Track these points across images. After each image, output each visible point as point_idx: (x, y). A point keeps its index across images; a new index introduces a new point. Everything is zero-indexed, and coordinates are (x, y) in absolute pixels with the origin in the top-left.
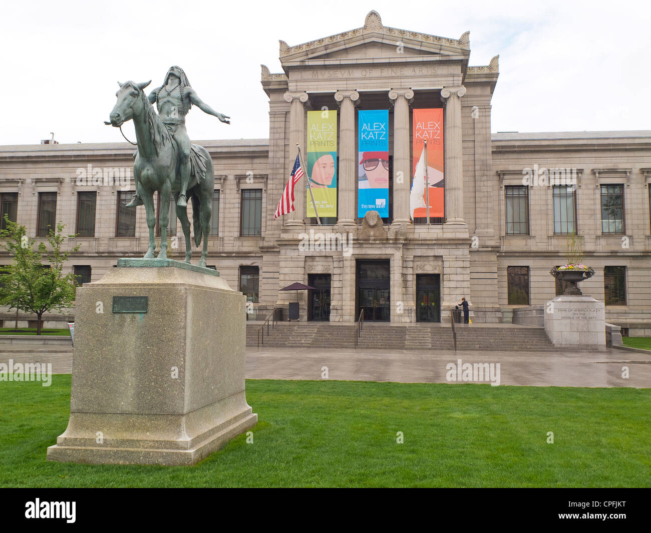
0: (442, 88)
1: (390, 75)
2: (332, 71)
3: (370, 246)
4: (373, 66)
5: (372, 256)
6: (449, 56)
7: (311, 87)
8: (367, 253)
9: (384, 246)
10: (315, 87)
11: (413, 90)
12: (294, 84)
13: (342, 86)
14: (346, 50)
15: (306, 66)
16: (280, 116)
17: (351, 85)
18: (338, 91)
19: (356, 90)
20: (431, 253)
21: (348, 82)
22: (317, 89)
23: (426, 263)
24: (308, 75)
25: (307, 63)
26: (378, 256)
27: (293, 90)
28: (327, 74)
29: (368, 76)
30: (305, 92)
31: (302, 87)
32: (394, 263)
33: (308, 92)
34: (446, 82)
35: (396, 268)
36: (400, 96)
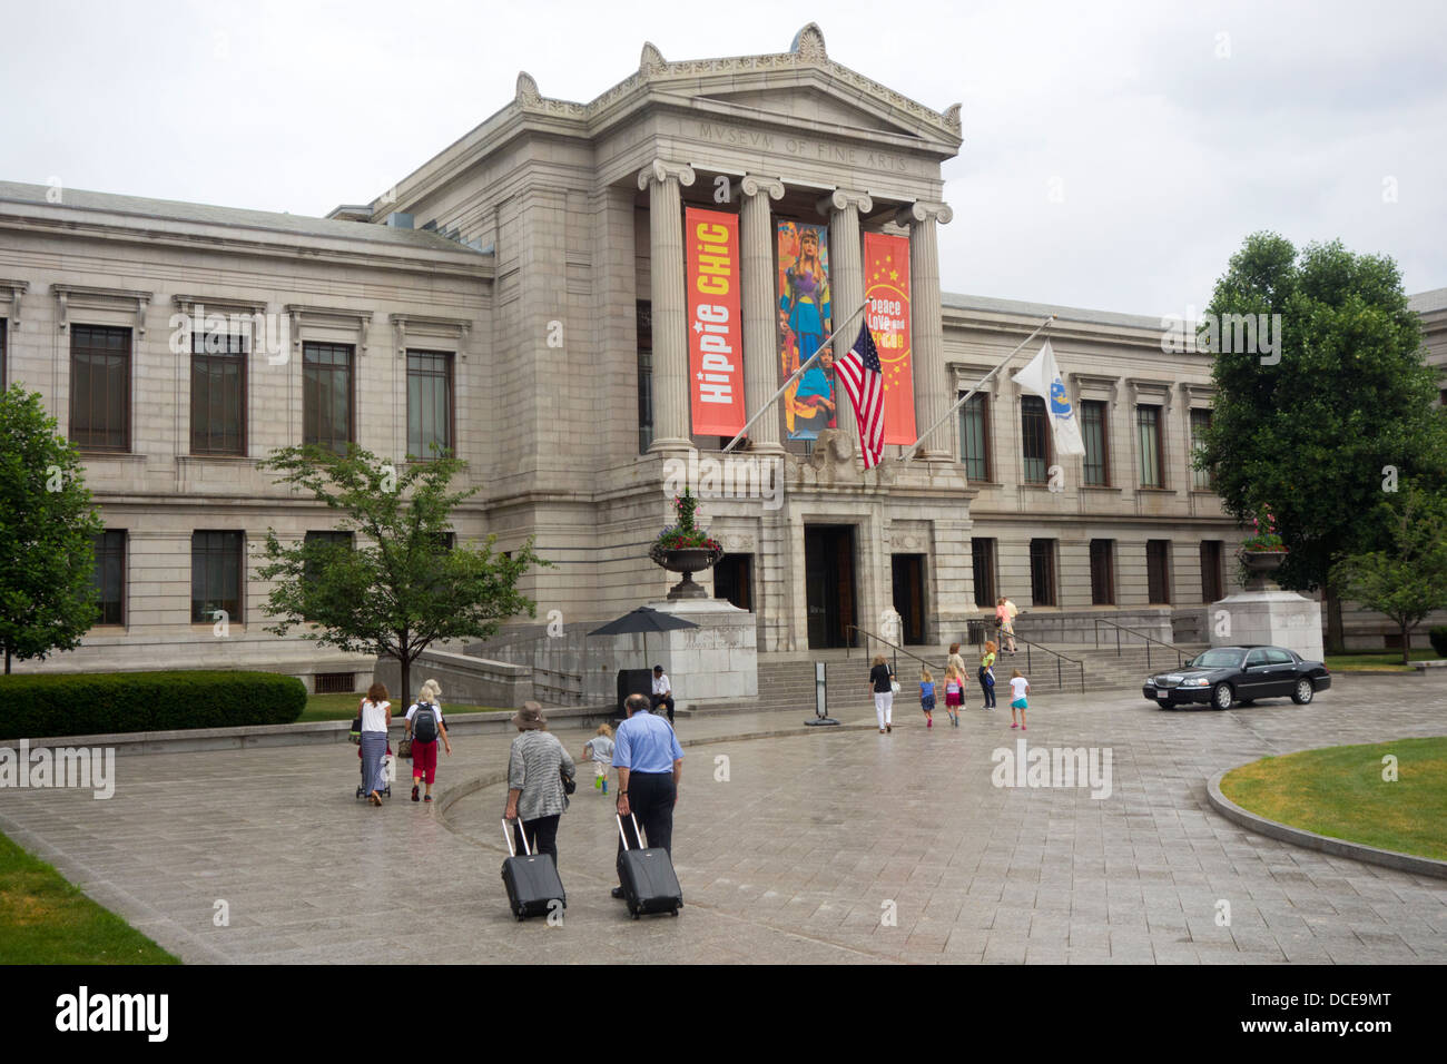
0: (913, 200)
1: (833, 160)
2: (736, 130)
3: (832, 499)
4: (805, 135)
5: (835, 519)
6: (928, 142)
7: (700, 156)
8: (829, 513)
9: (855, 499)
10: (708, 157)
11: (873, 198)
12: (668, 143)
13: (755, 165)
14: (761, 94)
15: (696, 110)
16: (557, 196)
17: (772, 166)
18: (747, 174)
19: (778, 179)
20: (915, 514)
21: (767, 160)
22: (711, 162)
23: (906, 533)
24: (691, 129)
25: (699, 105)
26: (842, 519)
27: (666, 157)
28: (727, 135)
29: (797, 153)
30: (689, 164)
31: (682, 153)
32: (870, 532)
33: (693, 165)
34: (918, 191)
35: (875, 543)
36: (850, 204)
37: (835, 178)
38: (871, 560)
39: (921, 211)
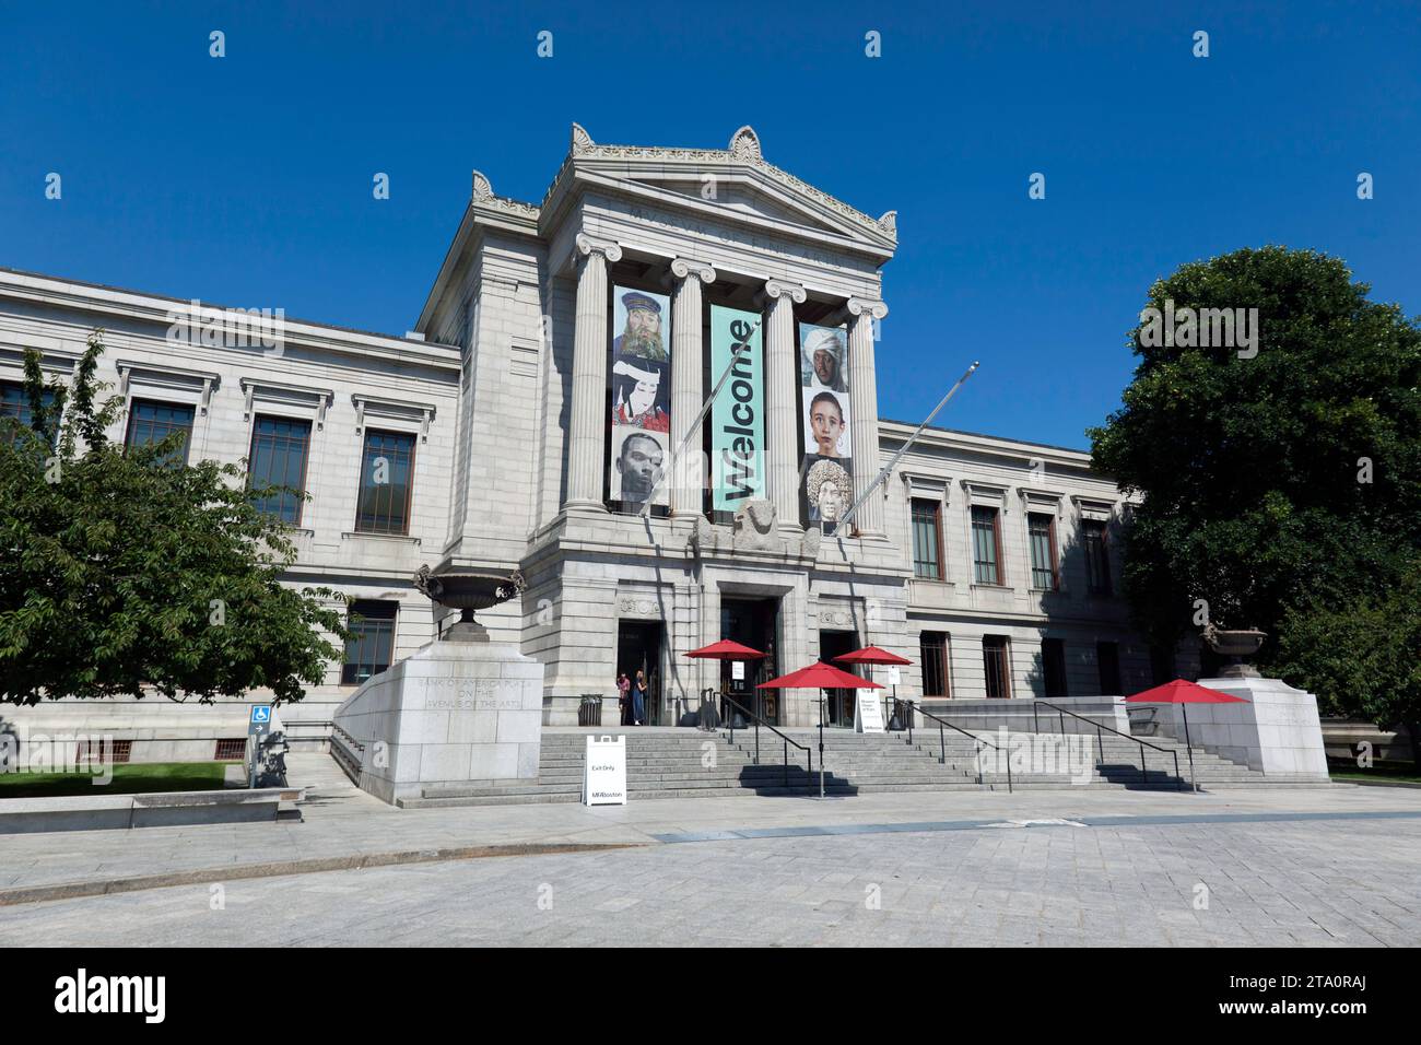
0: (848, 296)
1: (769, 253)
2: (667, 217)
3: (752, 567)
4: (739, 228)
5: (755, 588)
7: (629, 236)
8: (748, 582)
9: (777, 569)
10: (637, 238)
11: (807, 290)
12: (595, 221)
13: (685, 250)
14: (693, 185)
15: (624, 193)
16: (508, 286)
17: (703, 252)
18: (678, 257)
19: (710, 264)
20: (846, 590)
21: (698, 246)
22: (640, 243)
23: (834, 609)
24: (621, 210)
25: (627, 187)
27: (593, 233)
28: (658, 220)
29: (730, 243)
30: (617, 242)
31: (609, 231)
32: (793, 605)
33: (620, 244)
34: (855, 289)
35: (800, 616)
36: (785, 294)
37: (769, 269)
38: (794, 633)
39: (855, 306)
